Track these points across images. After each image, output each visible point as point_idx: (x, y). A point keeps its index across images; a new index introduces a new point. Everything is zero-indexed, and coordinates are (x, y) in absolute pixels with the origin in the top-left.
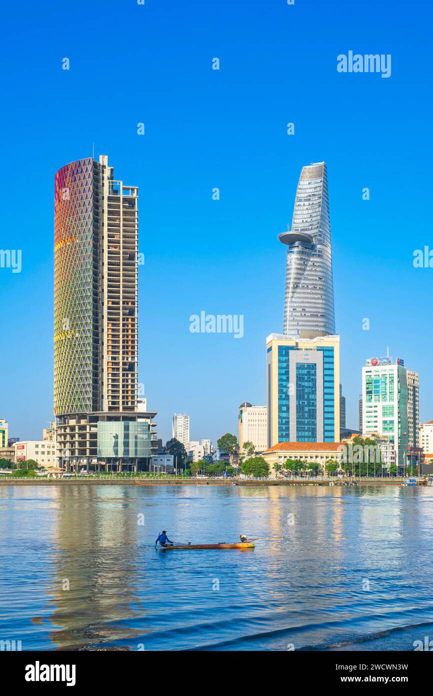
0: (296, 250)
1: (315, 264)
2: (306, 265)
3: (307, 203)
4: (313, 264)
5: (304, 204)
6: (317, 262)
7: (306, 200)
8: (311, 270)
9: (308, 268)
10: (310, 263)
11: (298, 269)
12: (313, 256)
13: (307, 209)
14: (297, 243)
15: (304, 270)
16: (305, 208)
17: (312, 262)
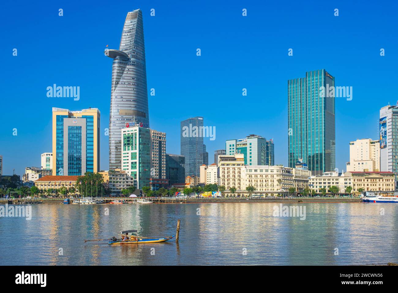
0: (117, 61)
1: (130, 70)
2: (124, 70)
3: (129, 34)
4: (129, 70)
5: (127, 35)
6: (131, 68)
7: (128, 32)
8: (127, 73)
9: (125, 72)
10: (126, 69)
11: (118, 73)
12: (129, 65)
13: (129, 37)
14: (118, 57)
15: (123, 73)
16: (128, 36)
17: (127, 68)
